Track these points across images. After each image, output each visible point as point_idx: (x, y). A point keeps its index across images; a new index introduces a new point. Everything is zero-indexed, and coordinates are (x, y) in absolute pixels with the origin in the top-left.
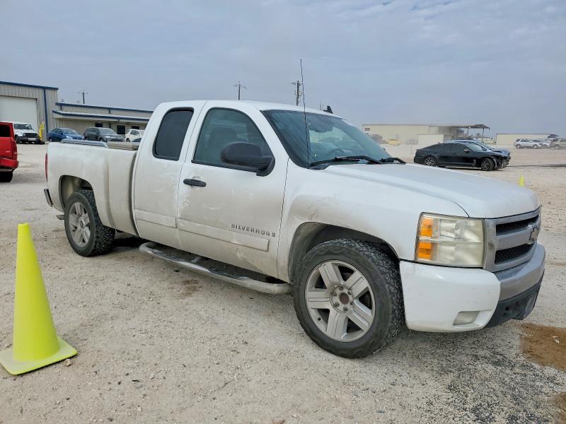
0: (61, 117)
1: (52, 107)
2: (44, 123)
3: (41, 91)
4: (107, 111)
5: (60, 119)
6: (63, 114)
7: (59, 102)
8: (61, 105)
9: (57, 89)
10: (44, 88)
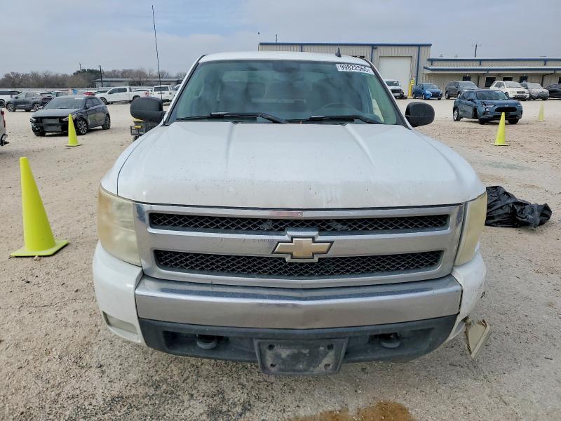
0: (429, 72)
1: (424, 63)
2: (414, 79)
3: (416, 49)
4: (478, 63)
5: (429, 75)
6: (431, 70)
7: (431, 57)
8: (432, 61)
9: (430, 45)
10: (419, 46)
